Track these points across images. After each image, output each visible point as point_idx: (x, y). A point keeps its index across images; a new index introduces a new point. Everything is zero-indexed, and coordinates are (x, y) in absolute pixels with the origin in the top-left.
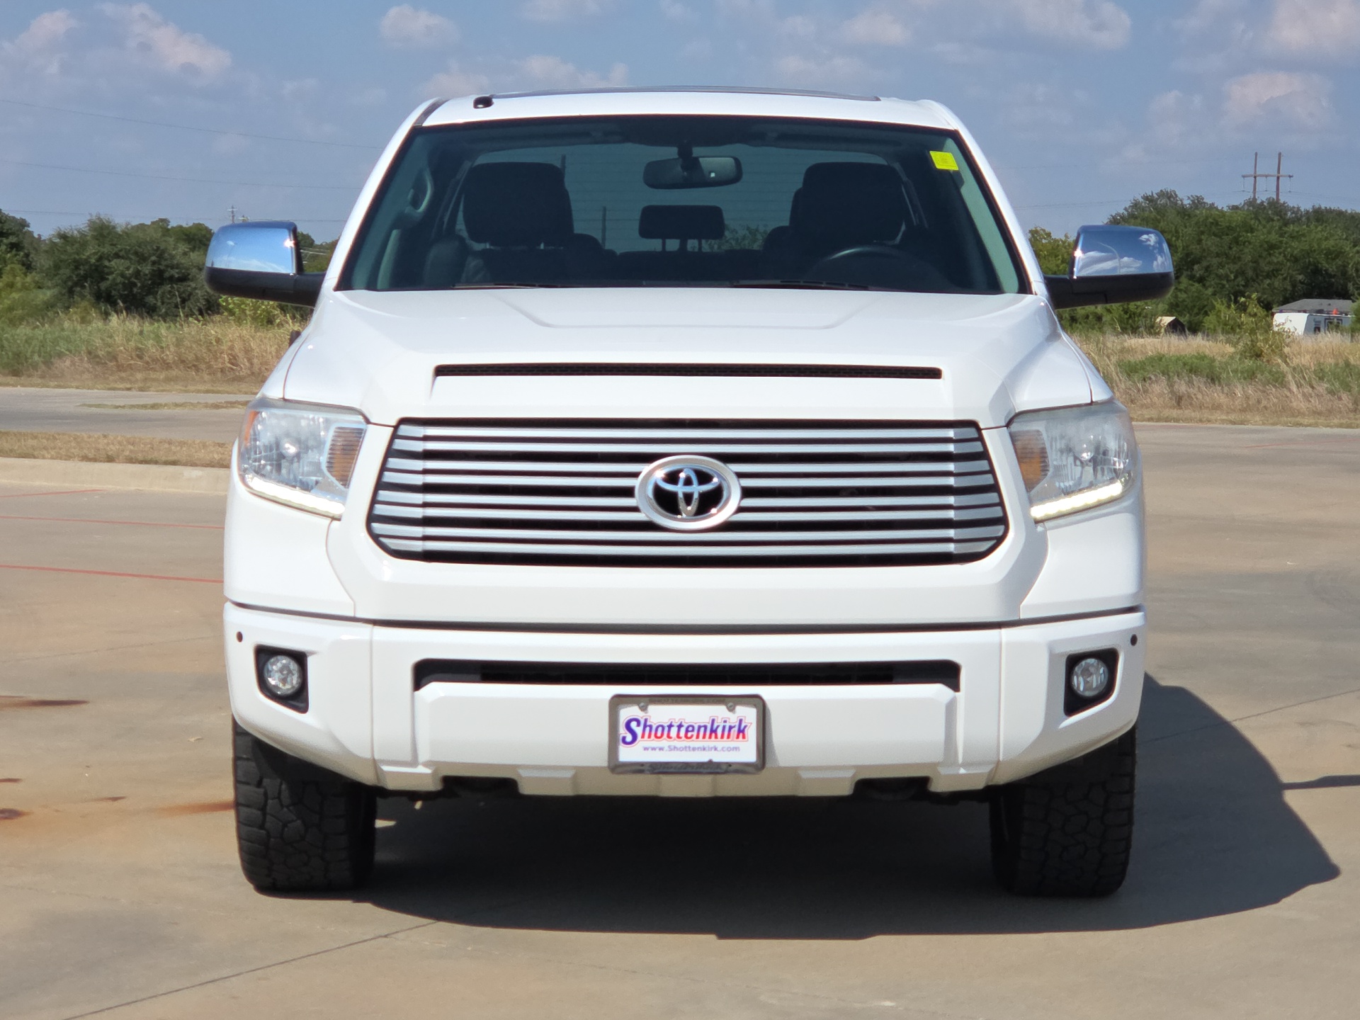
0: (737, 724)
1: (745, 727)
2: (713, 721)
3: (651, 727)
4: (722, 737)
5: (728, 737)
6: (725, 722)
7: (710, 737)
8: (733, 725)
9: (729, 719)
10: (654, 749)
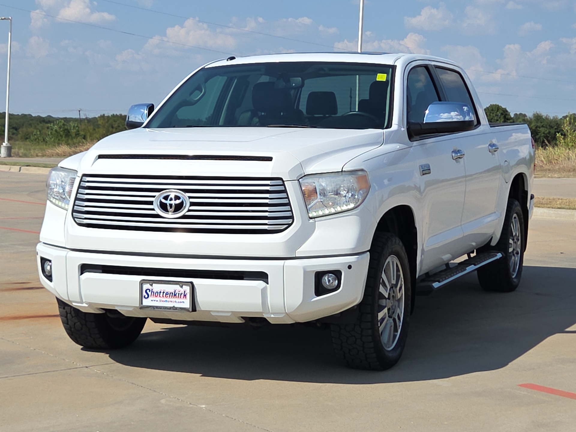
0: (183, 293)
1: (186, 294)
2: (175, 291)
3: (154, 292)
4: (178, 297)
5: (180, 298)
6: (179, 291)
7: (174, 297)
8: (182, 293)
9: (181, 290)
10: (155, 301)
